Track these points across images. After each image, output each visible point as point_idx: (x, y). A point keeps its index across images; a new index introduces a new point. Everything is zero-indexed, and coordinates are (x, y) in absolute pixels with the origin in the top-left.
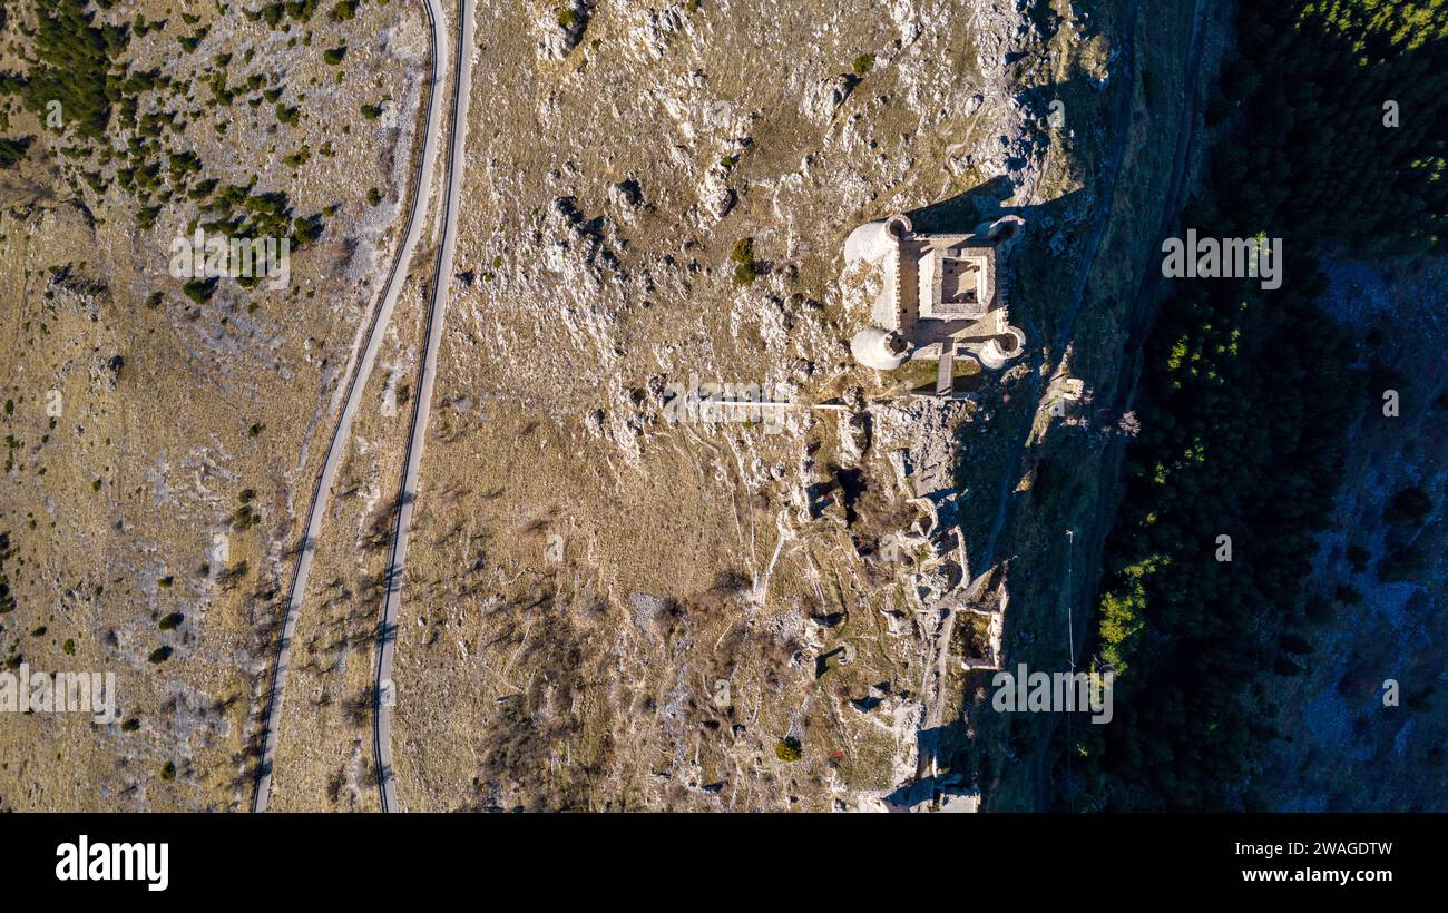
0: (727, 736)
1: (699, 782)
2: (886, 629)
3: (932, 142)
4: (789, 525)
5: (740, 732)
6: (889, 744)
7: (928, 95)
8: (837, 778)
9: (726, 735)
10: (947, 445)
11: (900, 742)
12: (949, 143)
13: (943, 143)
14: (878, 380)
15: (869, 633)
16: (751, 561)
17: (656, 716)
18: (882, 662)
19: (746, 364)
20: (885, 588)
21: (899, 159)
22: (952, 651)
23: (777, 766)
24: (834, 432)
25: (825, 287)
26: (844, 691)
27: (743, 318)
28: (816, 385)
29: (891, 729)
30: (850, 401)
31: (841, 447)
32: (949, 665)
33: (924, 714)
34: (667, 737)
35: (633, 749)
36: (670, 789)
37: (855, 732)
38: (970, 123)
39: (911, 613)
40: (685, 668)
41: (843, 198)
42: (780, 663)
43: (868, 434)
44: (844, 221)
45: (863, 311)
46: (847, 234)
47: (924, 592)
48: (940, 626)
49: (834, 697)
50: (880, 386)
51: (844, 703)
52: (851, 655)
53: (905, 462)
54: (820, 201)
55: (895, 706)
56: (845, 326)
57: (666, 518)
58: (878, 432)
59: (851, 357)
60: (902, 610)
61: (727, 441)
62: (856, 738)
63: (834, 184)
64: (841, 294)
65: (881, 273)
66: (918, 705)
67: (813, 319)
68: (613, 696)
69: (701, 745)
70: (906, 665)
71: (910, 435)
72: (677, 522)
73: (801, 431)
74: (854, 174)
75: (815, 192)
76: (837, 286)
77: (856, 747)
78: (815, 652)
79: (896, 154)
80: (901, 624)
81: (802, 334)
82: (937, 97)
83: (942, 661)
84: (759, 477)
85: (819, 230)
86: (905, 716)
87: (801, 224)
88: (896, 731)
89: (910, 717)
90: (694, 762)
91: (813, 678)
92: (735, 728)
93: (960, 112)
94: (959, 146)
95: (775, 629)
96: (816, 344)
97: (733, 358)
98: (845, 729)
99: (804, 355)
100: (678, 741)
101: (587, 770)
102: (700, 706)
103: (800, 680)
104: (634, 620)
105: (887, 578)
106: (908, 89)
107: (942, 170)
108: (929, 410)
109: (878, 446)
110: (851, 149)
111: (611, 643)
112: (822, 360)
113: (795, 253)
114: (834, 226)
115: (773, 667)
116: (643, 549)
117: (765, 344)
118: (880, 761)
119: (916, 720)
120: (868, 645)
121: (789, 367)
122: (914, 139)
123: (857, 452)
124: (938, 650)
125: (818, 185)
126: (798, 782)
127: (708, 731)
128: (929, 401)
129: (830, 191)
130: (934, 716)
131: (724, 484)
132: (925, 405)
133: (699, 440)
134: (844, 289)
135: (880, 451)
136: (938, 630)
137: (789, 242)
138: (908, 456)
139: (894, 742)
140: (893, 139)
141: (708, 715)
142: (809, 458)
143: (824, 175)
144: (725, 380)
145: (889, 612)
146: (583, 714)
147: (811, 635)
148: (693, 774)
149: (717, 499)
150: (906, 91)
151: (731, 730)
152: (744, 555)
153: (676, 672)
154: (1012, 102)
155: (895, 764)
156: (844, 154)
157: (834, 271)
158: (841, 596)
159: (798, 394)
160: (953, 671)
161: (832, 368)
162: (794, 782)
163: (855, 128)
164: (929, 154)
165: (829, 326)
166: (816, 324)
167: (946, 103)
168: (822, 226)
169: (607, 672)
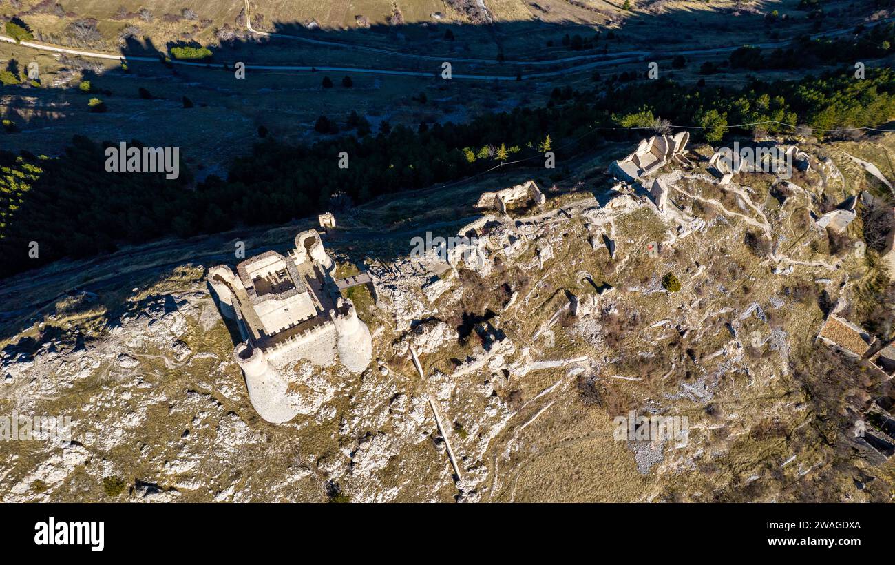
0: (691, 337)
1: (733, 342)
2: (551, 260)
3: (168, 382)
4: (521, 359)
5: (682, 328)
6: (621, 221)
7: (127, 405)
8: (666, 240)
9: (690, 340)
10: (404, 263)
11: (615, 215)
12: (166, 369)
13: (166, 372)
14: (379, 331)
15: (561, 269)
16: (562, 385)
17: (714, 401)
18: (574, 250)
19: (416, 468)
20: (525, 272)
21: (192, 405)
22: (538, 212)
23: (686, 287)
24: (435, 355)
25: (323, 424)
26: (610, 265)
27: (379, 490)
28: (405, 385)
29: (612, 222)
30: (405, 345)
31: (443, 344)
32: (548, 210)
33: (589, 209)
34: (721, 385)
35: (746, 408)
36: (753, 362)
37: (629, 244)
38: (144, 358)
39: (531, 245)
40: (668, 396)
41: (242, 445)
42: (619, 322)
43: (424, 321)
44: (261, 433)
45: (329, 374)
46: (272, 425)
47: (512, 239)
48: (528, 223)
49: (617, 271)
50: (382, 328)
51: (617, 260)
52: (584, 274)
53: (430, 284)
54: (252, 465)
55: (596, 227)
56: (348, 385)
57: (571, 479)
58: (419, 314)
59: (371, 366)
60: (533, 251)
61: (485, 454)
62: (632, 242)
63: (231, 459)
64: (323, 405)
65: (292, 366)
66: (586, 214)
67: (353, 417)
68: (723, 449)
69: (709, 354)
70: (565, 235)
71: (409, 288)
72: (569, 467)
73: (447, 379)
74: (217, 442)
75: (245, 474)
76: (318, 412)
77: (638, 238)
78: (597, 298)
79: (188, 410)
80: (542, 247)
81: (369, 423)
82: (127, 396)
83: (549, 214)
84: (499, 405)
85: (277, 454)
86: (598, 219)
87: (277, 473)
88: (610, 219)
89: (596, 216)
90: (724, 354)
91: (614, 289)
92: (682, 334)
93: (136, 370)
94: (166, 361)
95: (599, 338)
96: (373, 405)
97: (416, 482)
98: (632, 252)
99: (386, 412)
100: (719, 374)
101: (788, 438)
102: (685, 370)
103: (621, 300)
104: (660, 462)
105: (518, 271)
106: (127, 430)
107: (190, 364)
108: (384, 282)
109: (429, 312)
110: (196, 456)
111: (689, 473)
112: (382, 392)
113: (304, 467)
114: (269, 440)
115: (625, 325)
116: (605, 486)
117: (392, 459)
118: (636, 220)
119: (596, 211)
120: (569, 266)
121: (401, 421)
122: (170, 400)
123: (440, 328)
124: (544, 219)
125: (238, 474)
126: (685, 268)
127: (698, 354)
128: (377, 285)
129: (240, 459)
130: (585, 204)
131: (519, 439)
132: (381, 286)
133: (496, 478)
134: (318, 402)
135: (431, 310)
136: (531, 224)
137: (297, 477)
138: (426, 284)
139: (618, 218)
140: (176, 419)
141: (687, 360)
142: (464, 363)
143: (228, 472)
144: (437, 479)
145: (539, 258)
146: (753, 465)
147: (588, 308)
148: (731, 350)
149: (534, 440)
150: (129, 431)
151: (685, 337)
152: (561, 394)
153: (674, 402)
154: (116, 331)
155: (631, 211)
156: (203, 461)
157: (306, 423)
158: (548, 301)
159: (419, 395)
160: (550, 206)
161: (386, 378)
162: (687, 270)
163: (176, 459)
164: (180, 380)
165: (353, 400)
166: (356, 413)
167: (131, 385)
168: (272, 452)
169: (711, 464)
